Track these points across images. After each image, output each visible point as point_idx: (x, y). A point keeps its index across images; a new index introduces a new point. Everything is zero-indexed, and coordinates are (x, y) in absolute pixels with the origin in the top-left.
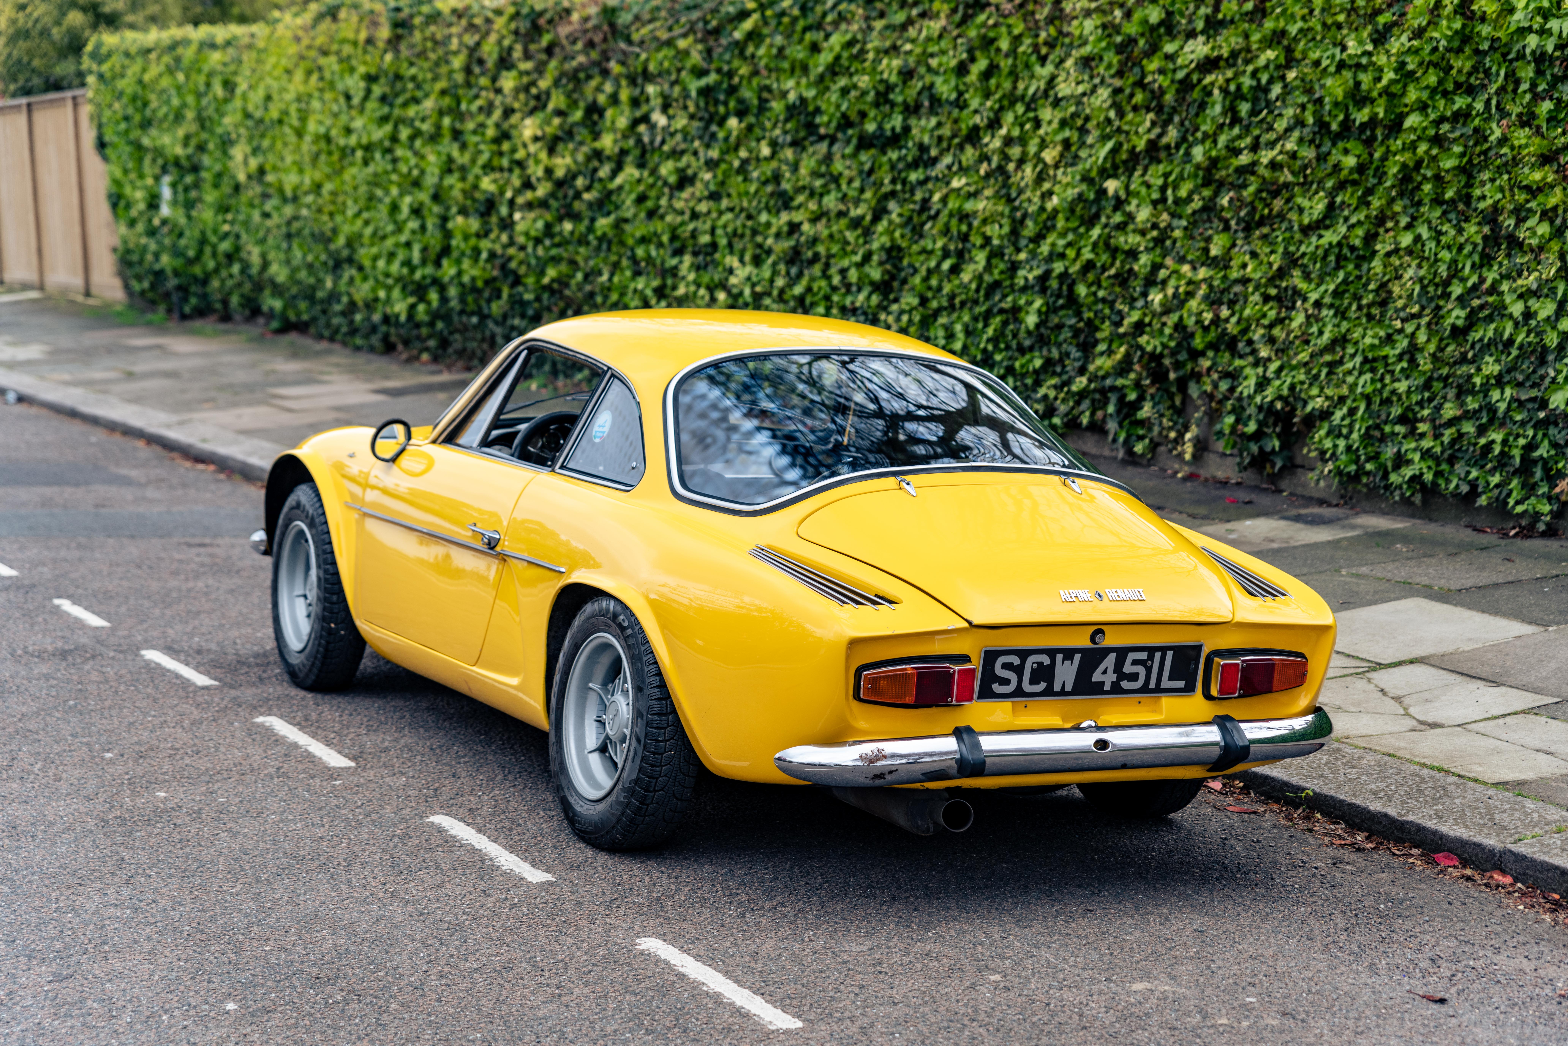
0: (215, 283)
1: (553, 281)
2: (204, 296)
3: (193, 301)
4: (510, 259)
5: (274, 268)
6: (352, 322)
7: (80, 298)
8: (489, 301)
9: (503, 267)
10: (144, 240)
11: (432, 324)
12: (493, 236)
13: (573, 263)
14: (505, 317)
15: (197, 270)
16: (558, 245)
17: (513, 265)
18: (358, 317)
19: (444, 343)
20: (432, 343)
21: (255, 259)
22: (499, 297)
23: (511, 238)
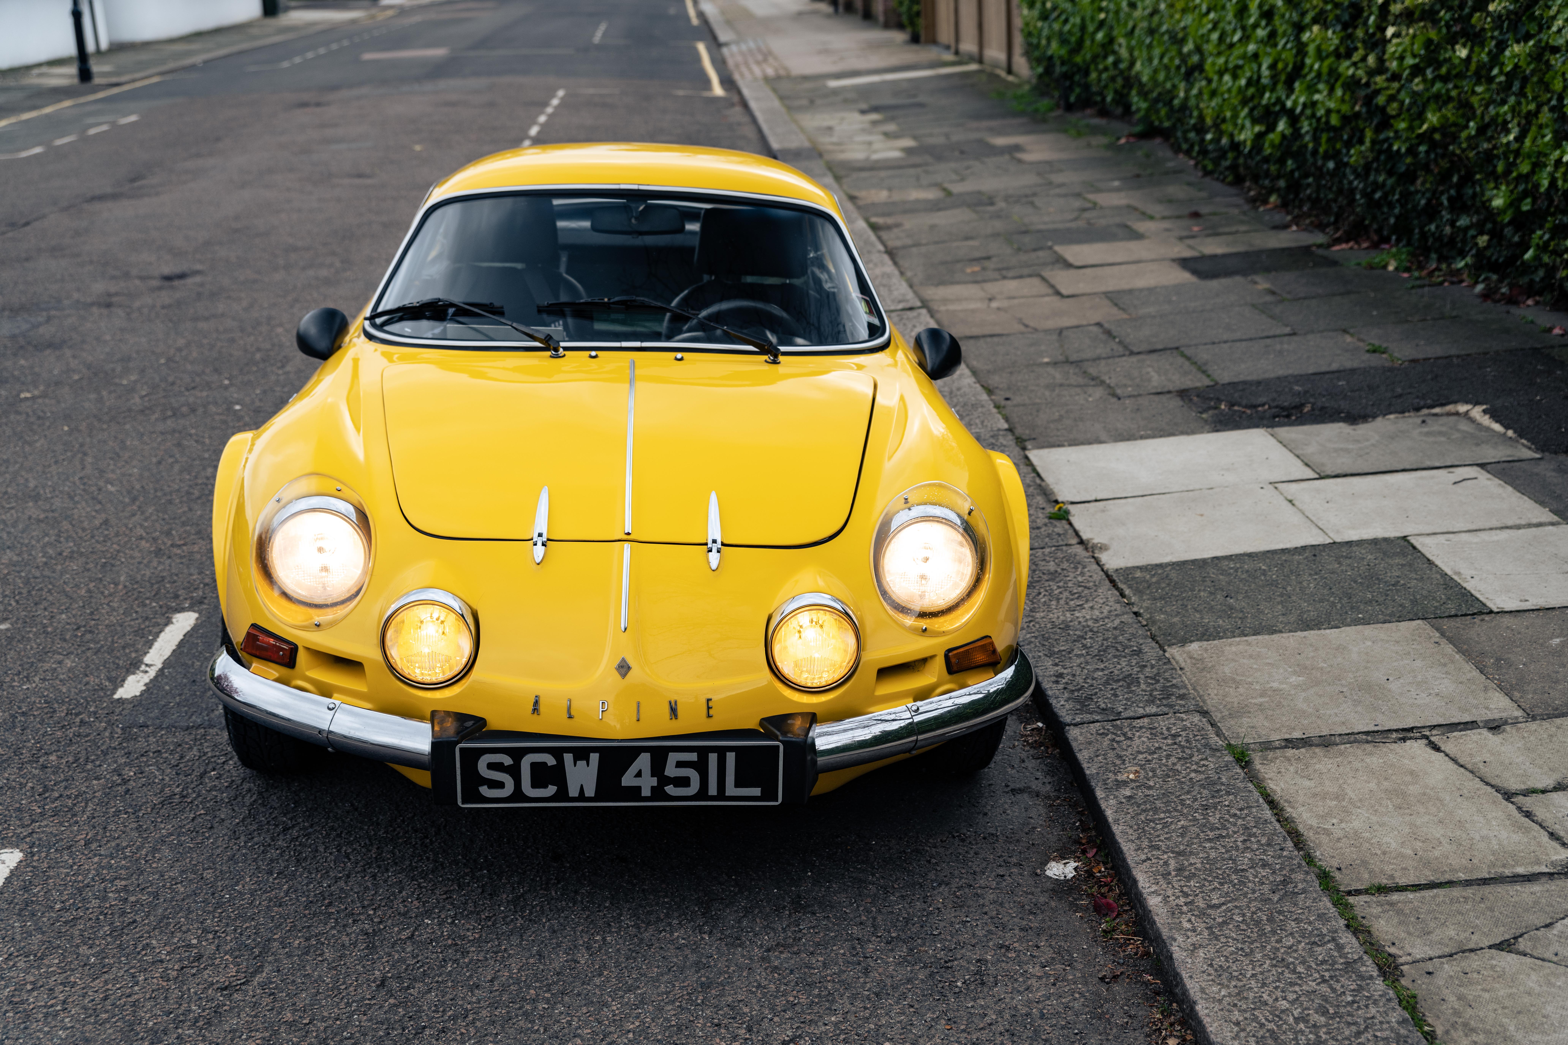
0: (1094, 75)
1: (1433, 130)
2: (1087, 87)
3: (1077, 90)
4: (1377, 92)
5: (1138, 66)
6: (1203, 140)
7: (1003, 74)
8: (1349, 145)
9: (1369, 100)
10: (1039, 24)
11: (1282, 161)
12: (1356, 57)
13: (1465, 106)
14: (1367, 167)
15: (1078, 59)
16: (1445, 79)
17: (1381, 100)
18: (1209, 137)
19: (1295, 187)
20: (1282, 183)
21: (1124, 53)
22: (1361, 142)
23: (1381, 60)
